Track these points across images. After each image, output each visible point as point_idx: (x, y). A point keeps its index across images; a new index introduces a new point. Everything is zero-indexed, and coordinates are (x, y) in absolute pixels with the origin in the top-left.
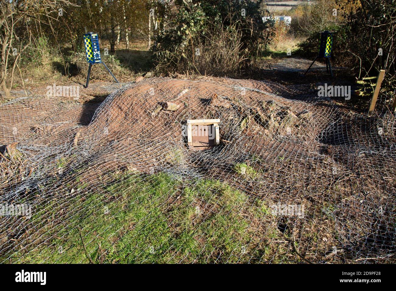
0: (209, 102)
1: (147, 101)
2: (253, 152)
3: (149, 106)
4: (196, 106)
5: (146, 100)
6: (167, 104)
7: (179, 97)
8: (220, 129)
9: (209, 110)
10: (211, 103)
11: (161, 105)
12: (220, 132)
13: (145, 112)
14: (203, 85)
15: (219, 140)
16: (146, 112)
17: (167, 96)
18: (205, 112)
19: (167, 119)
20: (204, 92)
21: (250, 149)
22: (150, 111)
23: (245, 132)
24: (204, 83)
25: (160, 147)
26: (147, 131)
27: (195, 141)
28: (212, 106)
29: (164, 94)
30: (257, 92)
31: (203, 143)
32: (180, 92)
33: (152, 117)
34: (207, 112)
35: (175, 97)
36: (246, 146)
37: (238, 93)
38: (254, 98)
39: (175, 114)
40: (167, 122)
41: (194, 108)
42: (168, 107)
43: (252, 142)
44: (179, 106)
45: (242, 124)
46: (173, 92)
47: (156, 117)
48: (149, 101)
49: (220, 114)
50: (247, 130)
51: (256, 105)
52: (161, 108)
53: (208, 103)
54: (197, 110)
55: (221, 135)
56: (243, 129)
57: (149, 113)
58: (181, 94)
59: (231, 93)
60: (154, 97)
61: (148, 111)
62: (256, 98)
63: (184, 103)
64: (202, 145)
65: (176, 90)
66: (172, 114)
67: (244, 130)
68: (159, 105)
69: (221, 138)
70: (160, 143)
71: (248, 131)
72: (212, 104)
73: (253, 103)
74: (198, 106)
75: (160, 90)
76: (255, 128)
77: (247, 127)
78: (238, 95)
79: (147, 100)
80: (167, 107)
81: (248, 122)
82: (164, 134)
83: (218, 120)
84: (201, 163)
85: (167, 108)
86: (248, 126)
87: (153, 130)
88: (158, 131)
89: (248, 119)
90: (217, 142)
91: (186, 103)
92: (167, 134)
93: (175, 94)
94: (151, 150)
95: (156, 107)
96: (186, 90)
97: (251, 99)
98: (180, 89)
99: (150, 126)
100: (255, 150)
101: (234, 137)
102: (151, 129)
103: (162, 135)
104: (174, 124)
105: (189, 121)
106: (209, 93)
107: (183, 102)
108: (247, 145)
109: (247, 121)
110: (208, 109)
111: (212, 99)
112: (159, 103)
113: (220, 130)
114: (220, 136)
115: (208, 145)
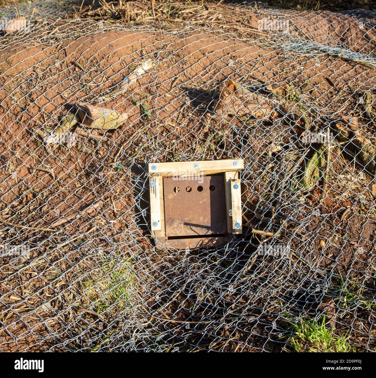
0: (213, 104)
1: (32, 101)
2: (343, 267)
3: (38, 115)
4: (176, 114)
5: (30, 96)
6: (89, 114)
7: (126, 87)
8: (243, 186)
9: (211, 131)
10: (219, 107)
11: (73, 112)
12: (244, 199)
13: (29, 133)
14: (196, 46)
15: (240, 222)
16: (31, 135)
17: (91, 84)
18: (201, 137)
19: (91, 154)
20: (197, 67)
21: (334, 257)
22: (41, 133)
23: (316, 196)
24: (198, 39)
25: (67, 256)
26: (34, 196)
27: (172, 221)
28: (222, 115)
29: (82, 77)
30: (346, 60)
31: (194, 228)
32: (131, 70)
33: (49, 150)
34: (206, 135)
35: (114, 87)
36: (320, 249)
37: (294, 67)
38: (339, 82)
39: (115, 140)
40: (92, 166)
41: (168, 123)
42: (92, 121)
43: (337, 232)
44: (125, 116)
45: (308, 172)
46: (109, 72)
47: (59, 148)
48: (40, 100)
49: (245, 143)
50: (321, 192)
51: (347, 103)
52: (75, 122)
53: (210, 108)
54: (177, 130)
55: (248, 204)
56: (310, 188)
57: (39, 136)
58: (133, 78)
59: (275, 69)
60: (54, 87)
61: (38, 131)
62: (346, 81)
63: (141, 106)
64: (192, 234)
65: (116, 65)
66: (105, 139)
67: (312, 192)
68: (68, 115)
69: (248, 215)
70: (67, 242)
71: (326, 194)
72: (220, 111)
73: (336, 98)
74: (181, 116)
75: (73, 63)
76: (344, 182)
77: (322, 183)
78: (295, 72)
79: (34, 96)
80: (89, 121)
81: (325, 167)
82: (82, 208)
83: (239, 164)
84: (189, 304)
85: (90, 124)
86: (326, 180)
87: (51, 193)
88: (65, 195)
89: (326, 155)
90: (235, 227)
91: (146, 106)
92: (90, 210)
93: (115, 77)
94: (40, 269)
95: (59, 118)
96: (147, 65)
97: (332, 84)
98: (129, 59)
99: (43, 180)
100: (347, 260)
101: (284, 218)
102: (45, 187)
103: (75, 212)
104: (111, 172)
105: (154, 168)
106: (212, 72)
107: (138, 104)
108: (323, 243)
109: (323, 164)
110: (208, 124)
111: (222, 97)
112: (68, 107)
113: (242, 191)
114: (244, 210)
115: (210, 233)
